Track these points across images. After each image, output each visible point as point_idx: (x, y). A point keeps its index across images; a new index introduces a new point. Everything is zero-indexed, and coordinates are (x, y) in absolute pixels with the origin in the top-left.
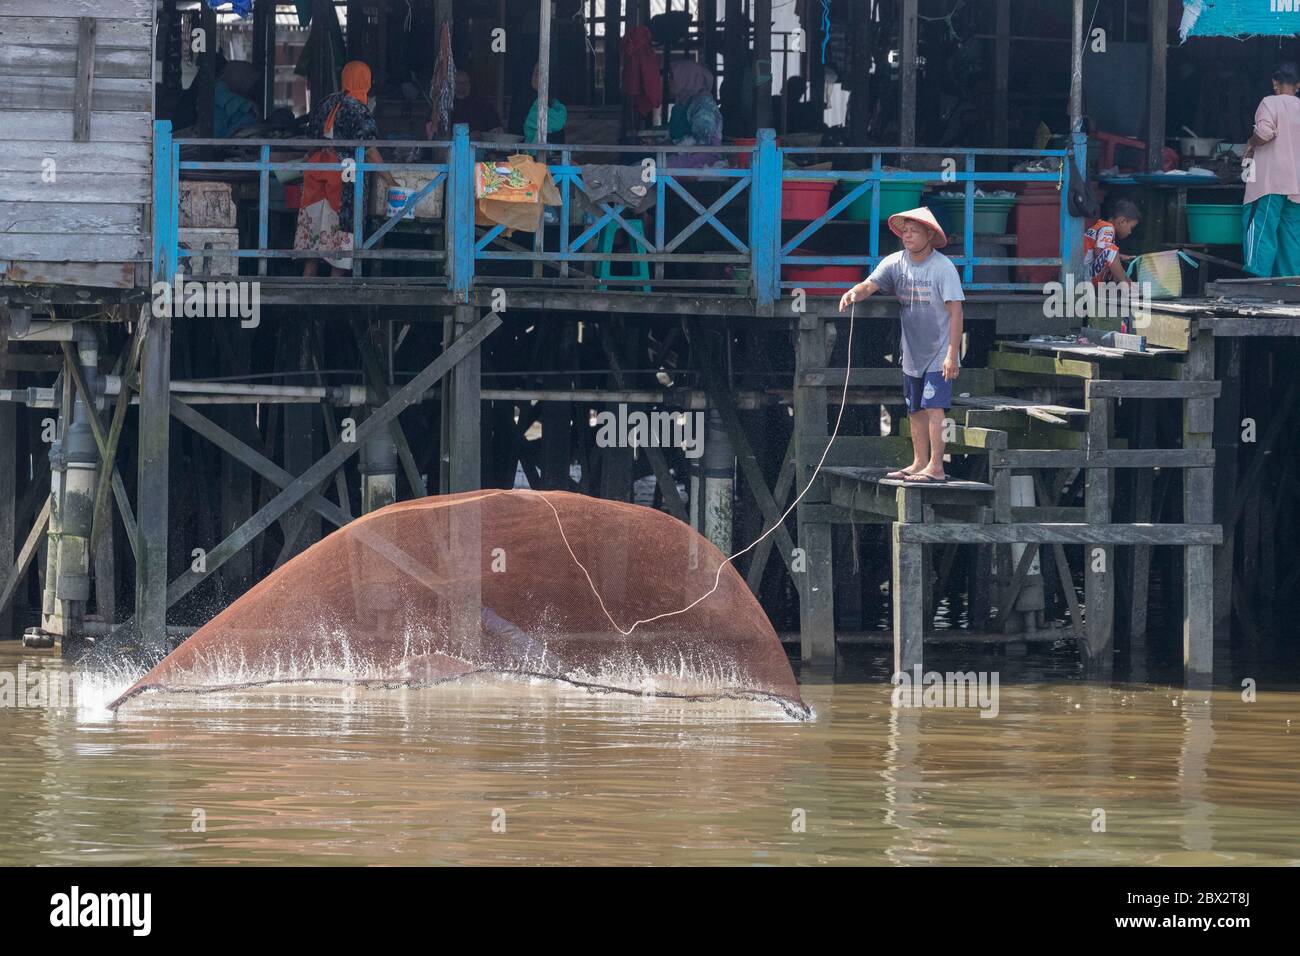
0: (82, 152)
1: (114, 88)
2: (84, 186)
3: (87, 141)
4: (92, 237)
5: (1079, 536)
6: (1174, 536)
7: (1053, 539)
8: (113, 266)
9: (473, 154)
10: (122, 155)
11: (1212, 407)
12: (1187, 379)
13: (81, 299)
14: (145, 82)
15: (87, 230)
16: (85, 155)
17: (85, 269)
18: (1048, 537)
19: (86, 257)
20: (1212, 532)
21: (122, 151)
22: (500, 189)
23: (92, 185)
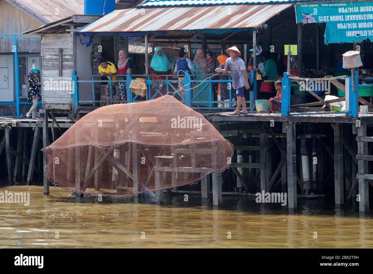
0: (61, 79)
1: (66, 64)
3: (62, 76)
4: (63, 98)
5: (189, 170)
6: (208, 171)
7: (184, 171)
8: (67, 105)
9: (131, 77)
13: (65, 112)
14: (71, 62)
15: (62, 96)
17: (62, 105)
18: (183, 170)
19: (62, 102)
20: (216, 170)
21: (68, 78)
22: (134, 86)
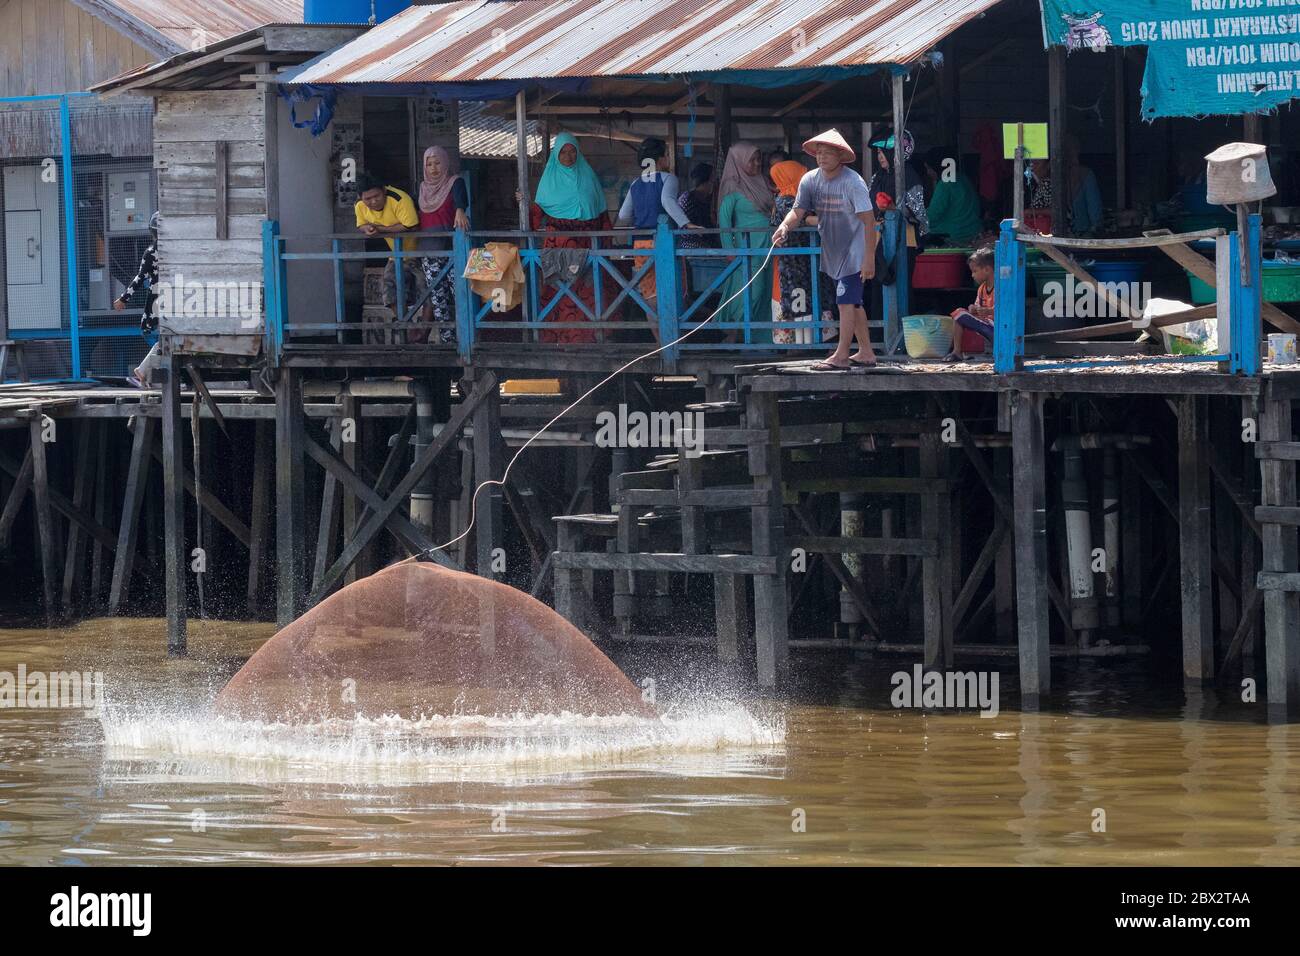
0: (224, 248)
1: (242, 196)
2: (226, 275)
3: (227, 237)
6: (740, 566)
8: (248, 338)
10: (249, 249)
11: (764, 452)
12: (746, 428)
13: (239, 364)
14: (261, 190)
16: (226, 250)
17: (228, 341)
19: (228, 331)
20: (767, 563)
21: (248, 246)
22: (480, 270)
23: (231, 274)
